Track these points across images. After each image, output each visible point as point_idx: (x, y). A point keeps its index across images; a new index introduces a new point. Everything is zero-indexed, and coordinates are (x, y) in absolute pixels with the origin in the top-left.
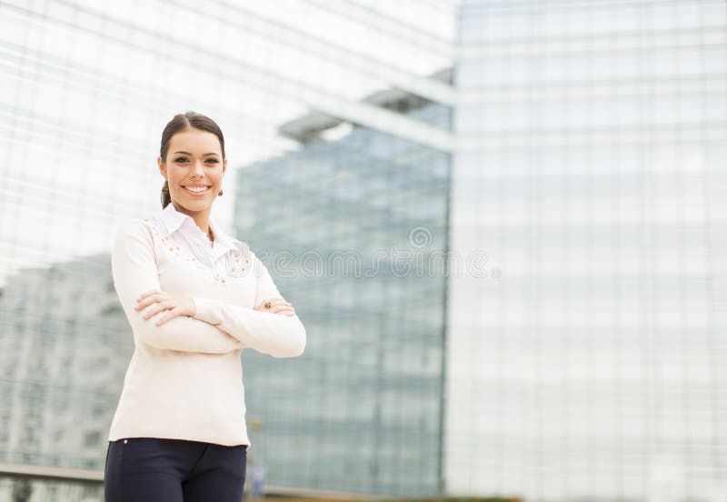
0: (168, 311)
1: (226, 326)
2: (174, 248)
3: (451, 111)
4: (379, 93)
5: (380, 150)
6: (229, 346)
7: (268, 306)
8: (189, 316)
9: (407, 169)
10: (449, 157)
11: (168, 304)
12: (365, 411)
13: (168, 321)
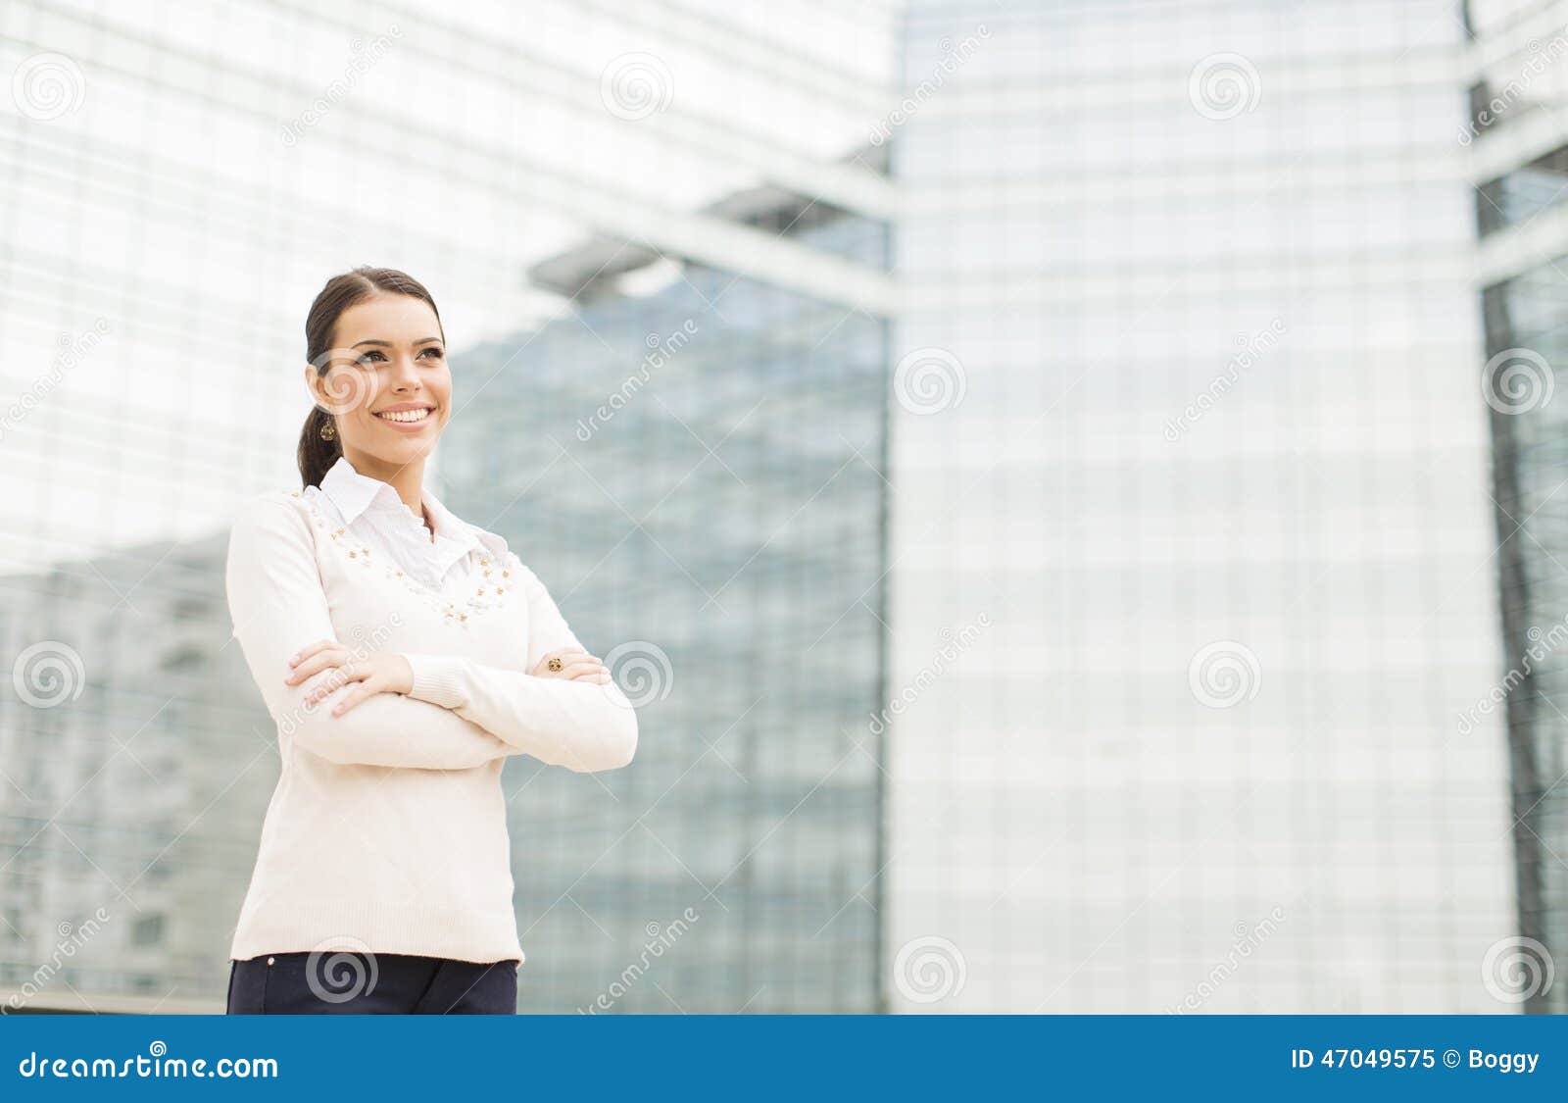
0: (354, 686)
1: (477, 711)
2: (358, 551)
3: (886, 231)
4: (738, 195)
5: (742, 315)
6: (480, 752)
7: (555, 666)
8: (399, 694)
9: (798, 354)
10: (884, 325)
11: (357, 670)
12: (720, 858)
13: (356, 704)
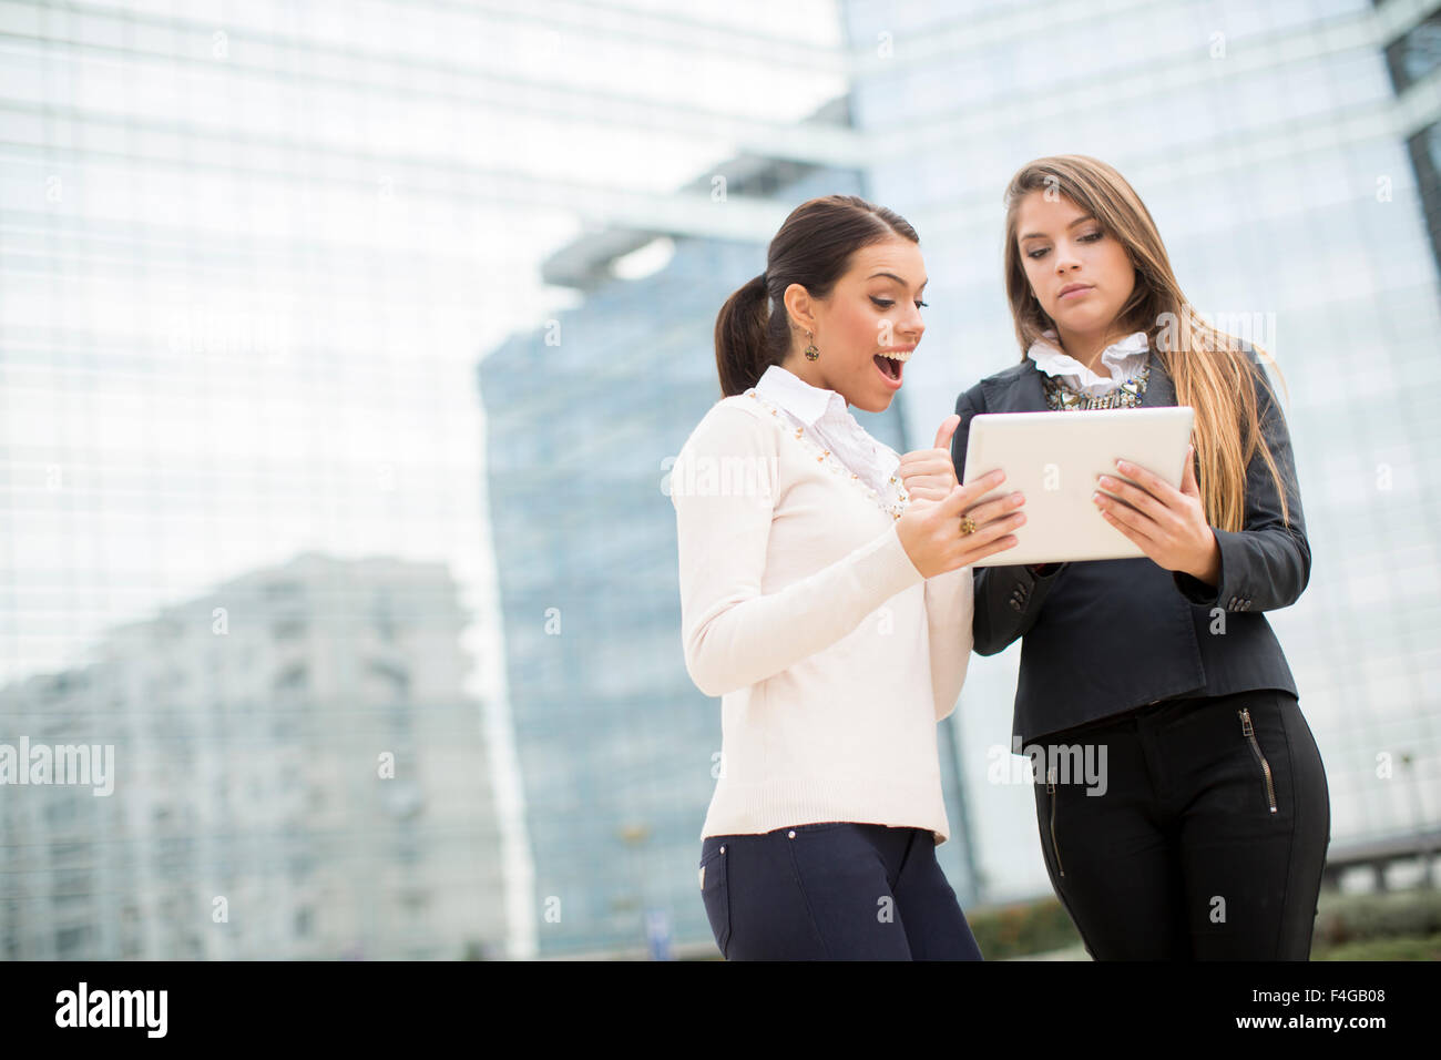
3: (860, 178)
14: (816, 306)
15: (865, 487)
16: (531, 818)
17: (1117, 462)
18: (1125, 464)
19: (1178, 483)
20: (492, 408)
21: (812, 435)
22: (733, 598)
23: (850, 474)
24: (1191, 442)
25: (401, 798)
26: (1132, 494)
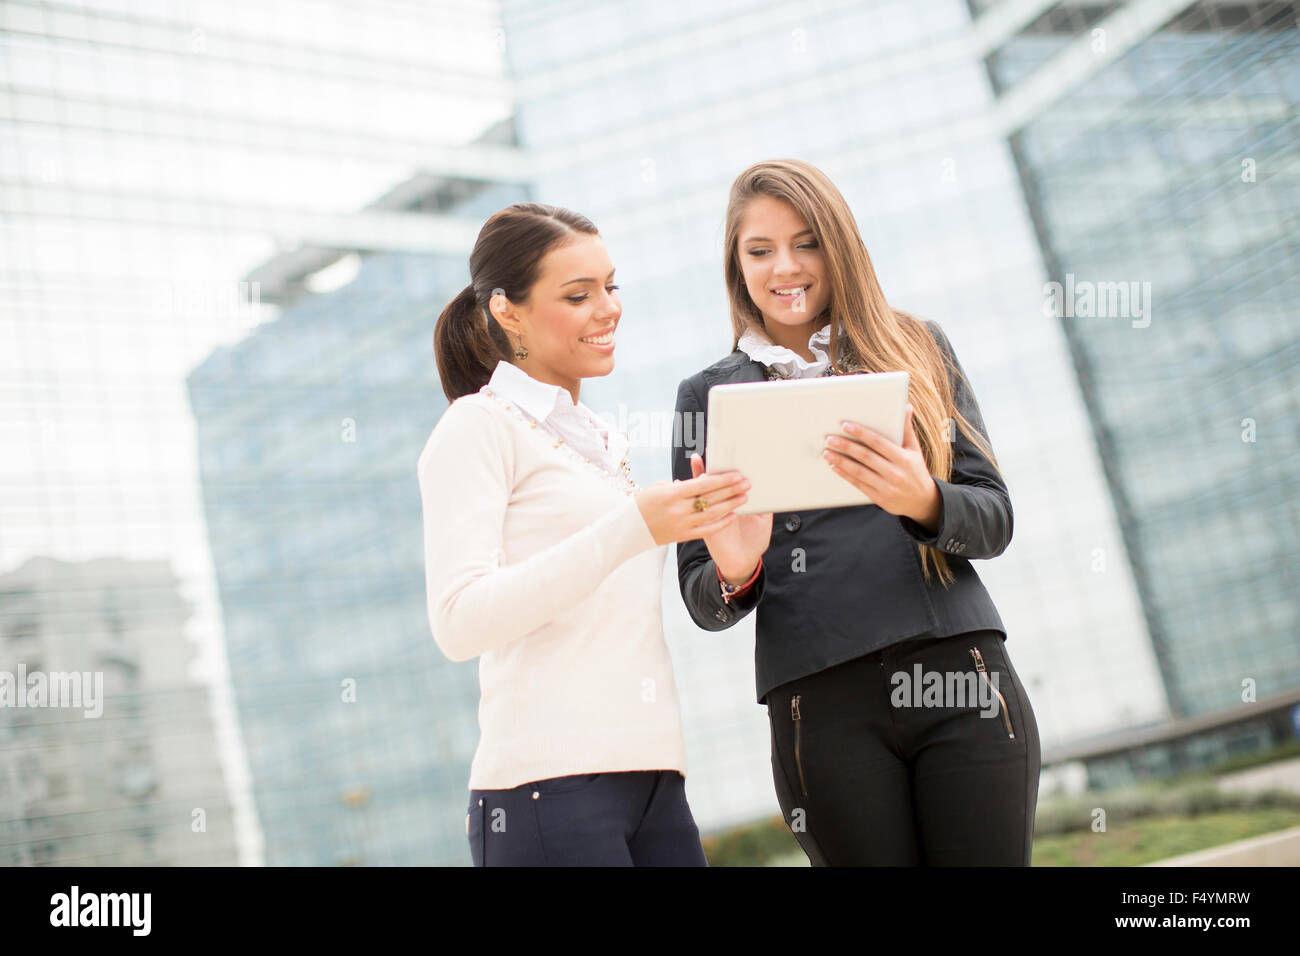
14: (520, 311)
15: (597, 469)
16: (257, 790)
17: (842, 422)
18: (849, 425)
19: (900, 439)
20: (200, 418)
21: (544, 428)
22: (476, 572)
23: (582, 459)
24: (910, 400)
25: (137, 780)
26: (856, 451)
